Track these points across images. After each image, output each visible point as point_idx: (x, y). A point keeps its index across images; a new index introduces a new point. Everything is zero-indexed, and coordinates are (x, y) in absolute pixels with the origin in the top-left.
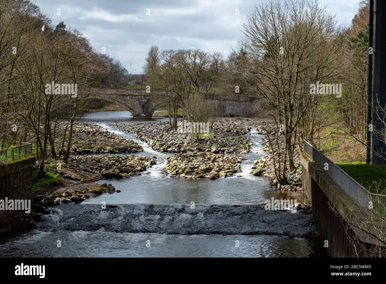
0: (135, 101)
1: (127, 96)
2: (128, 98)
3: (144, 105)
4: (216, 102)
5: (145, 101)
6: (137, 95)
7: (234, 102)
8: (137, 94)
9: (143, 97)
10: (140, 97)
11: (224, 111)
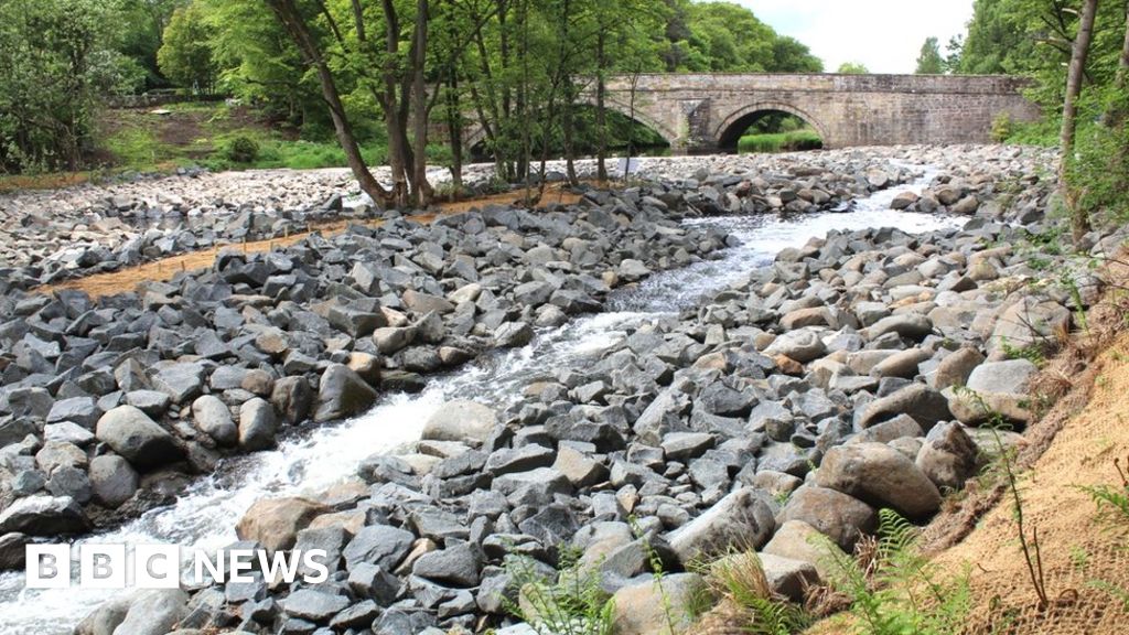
0: (672, 106)
1: (651, 92)
2: (655, 97)
3: (693, 113)
4: (899, 100)
5: (697, 103)
6: (678, 90)
7: (952, 98)
8: (677, 85)
9: (692, 92)
10: (684, 94)
11: (921, 125)
